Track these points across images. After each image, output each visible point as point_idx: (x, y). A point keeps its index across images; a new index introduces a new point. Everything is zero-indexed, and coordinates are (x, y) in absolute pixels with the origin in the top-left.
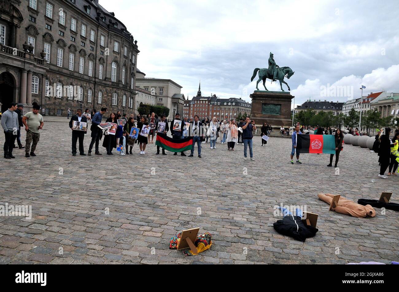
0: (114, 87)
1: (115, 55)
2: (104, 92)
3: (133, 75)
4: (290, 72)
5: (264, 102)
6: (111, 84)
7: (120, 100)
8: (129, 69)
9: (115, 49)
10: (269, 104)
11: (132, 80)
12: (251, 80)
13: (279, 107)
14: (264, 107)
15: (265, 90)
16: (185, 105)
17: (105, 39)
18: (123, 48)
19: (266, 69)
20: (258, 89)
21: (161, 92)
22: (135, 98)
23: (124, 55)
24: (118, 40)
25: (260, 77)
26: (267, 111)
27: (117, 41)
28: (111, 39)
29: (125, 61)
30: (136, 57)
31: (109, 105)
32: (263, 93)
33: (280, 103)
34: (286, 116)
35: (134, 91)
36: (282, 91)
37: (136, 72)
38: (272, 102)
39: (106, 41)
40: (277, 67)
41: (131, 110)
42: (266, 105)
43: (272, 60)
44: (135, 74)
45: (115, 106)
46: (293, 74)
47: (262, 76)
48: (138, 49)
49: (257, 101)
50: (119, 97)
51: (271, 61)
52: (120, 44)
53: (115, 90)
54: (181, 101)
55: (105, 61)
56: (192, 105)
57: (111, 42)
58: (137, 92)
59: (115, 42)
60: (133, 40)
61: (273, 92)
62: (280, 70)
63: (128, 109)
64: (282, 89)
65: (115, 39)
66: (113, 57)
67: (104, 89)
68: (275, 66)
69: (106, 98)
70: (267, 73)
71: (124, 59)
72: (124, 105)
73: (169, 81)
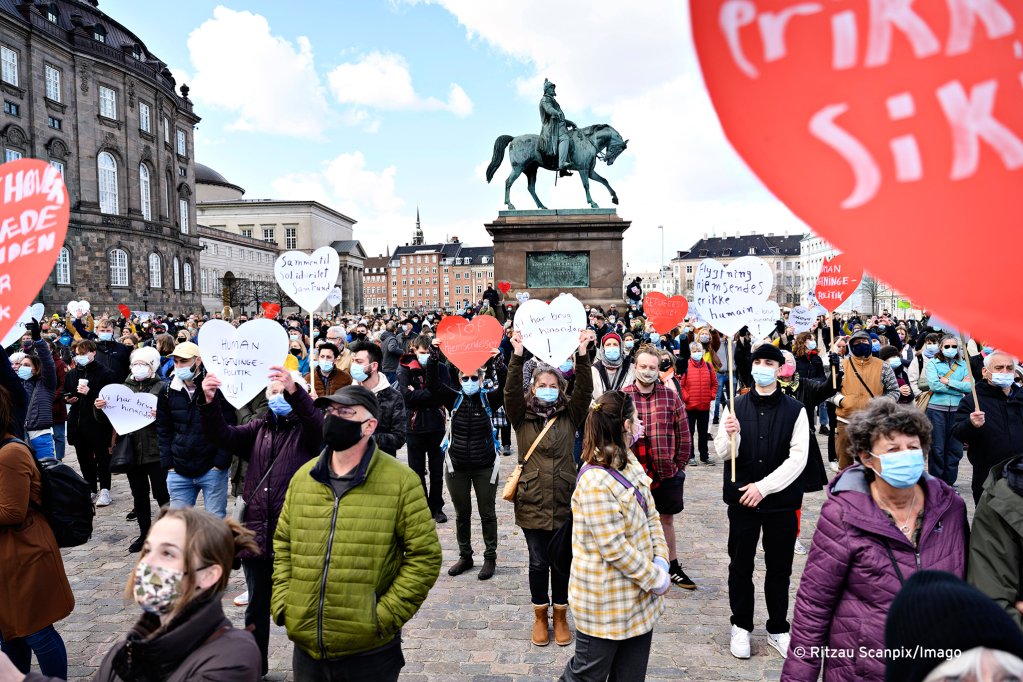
0: (113, 229)
1: (106, 129)
2: (78, 247)
3: (184, 191)
4: (613, 142)
5: (530, 247)
6: (98, 220)
7: (138, 271)
8: (163, 174)
9: (102, 109)
10: (549, 254)
11: (183, 205)
12: (485, 178)
13: (583, 260)
14: (534, 263)
15: (534, 207)
16: (367, 271)
17: (62, 77)
18: (132, 106)
19: (534, 137)
20: (511, 207)
21: (291, 237)
22: (197, 260)
23: (140, 130)
24: (114, 83)
25: (514, 164)
26: (545, 276)
27: (107, 86)
28: (84, 79)
29: (147, 148)
30: (189, 136)
31: (101, 287)
32: (526, 218)
33: (584, 246)
34: (609, 290)
35: (193, 240)
36: (589, 206)
37: (193, 180)
38: (560, 246)
39: (68, 85)
40: (570, 128)
41: (188, 297)
42: (540, 257)
43: (549, 105)
44: (192, 188)
45: (121, 288)
46: (624, 147)
47: (521, 159)
48: (194, 111)
49: (507, 248)
50: (134, 262)
51: (550, 109)
52: (122, 95)
53: (116, 238)
54: (354, 260)
55: (73, 150)
56: (394, 270)
57: (85, 89)
58: (202, 242)
59: (102, 89)
60: (173, 82)
61: (561, 211)
62: (580, 137)
63: (173, 297)
64: (590, 201)
65: (102, 79)
66: (99, 137)
67: (78, 238)
68: (562, 123)
69: (86, 268)
70: (536, 148)
71: (143, 142)
72: (156, 282)
73: (311, 204)
